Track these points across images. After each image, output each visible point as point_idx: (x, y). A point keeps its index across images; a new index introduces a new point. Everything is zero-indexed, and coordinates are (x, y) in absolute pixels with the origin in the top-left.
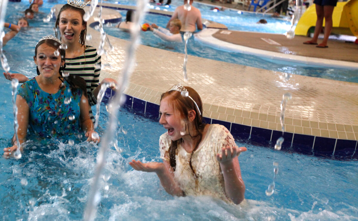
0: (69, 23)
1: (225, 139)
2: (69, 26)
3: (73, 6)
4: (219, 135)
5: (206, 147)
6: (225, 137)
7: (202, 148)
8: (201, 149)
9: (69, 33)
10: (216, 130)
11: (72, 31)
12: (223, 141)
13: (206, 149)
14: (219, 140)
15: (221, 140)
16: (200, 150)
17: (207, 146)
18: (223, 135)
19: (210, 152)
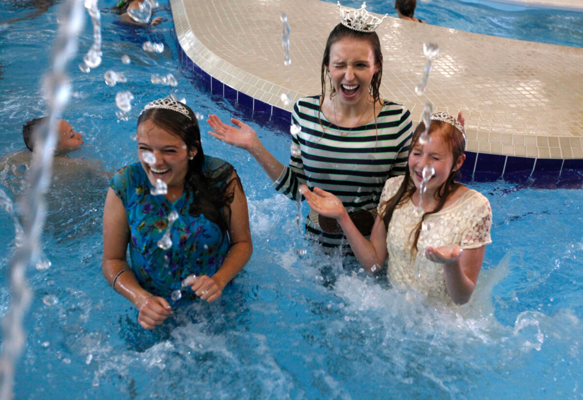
0: (349, 67)
1: (483, 219)
2: (350, 74)
3: (354, 29)
4: (477, 209)
5: (451, 215)
6: (484, 215)
7: (445, 214)
8: (442, 215)
9: (350, 86)
10: (476, 201)
11: (356, 82)
12: (480, 220)
13: (449, 218)
14: (474, 216)
15: (477, 218)
16: (440, 215)
17: (453, 215)
18: (483, 212)
19: (454, 225)
